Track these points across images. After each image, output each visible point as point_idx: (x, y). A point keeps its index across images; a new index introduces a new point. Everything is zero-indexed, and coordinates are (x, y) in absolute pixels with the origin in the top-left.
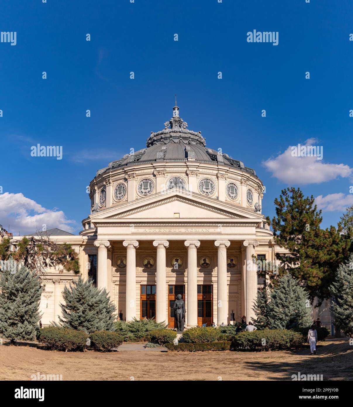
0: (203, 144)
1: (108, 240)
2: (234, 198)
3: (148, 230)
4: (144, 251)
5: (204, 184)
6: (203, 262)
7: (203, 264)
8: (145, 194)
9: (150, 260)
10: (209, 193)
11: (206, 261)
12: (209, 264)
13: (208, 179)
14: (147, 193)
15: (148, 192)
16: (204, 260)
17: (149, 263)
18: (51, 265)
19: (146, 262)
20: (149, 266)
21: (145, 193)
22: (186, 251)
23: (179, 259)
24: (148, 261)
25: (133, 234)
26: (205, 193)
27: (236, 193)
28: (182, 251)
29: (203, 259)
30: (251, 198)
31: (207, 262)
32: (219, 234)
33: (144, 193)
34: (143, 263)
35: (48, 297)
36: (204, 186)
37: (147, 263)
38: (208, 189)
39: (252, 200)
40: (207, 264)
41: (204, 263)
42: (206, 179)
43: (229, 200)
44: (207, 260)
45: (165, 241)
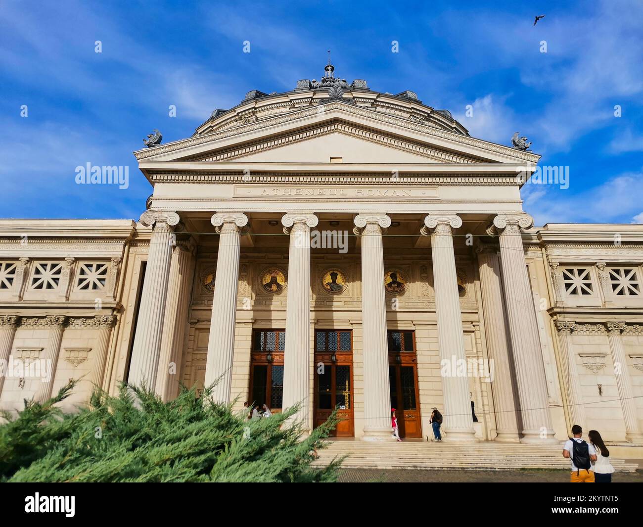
1: (177, 212)
3: (272, 192)
6: (389, 280)
7: (390, 285)
9: (277, 273)
11: (397, 277)
12: (403, 283)
16: (394, 275)
17: (274, 281)
19: (267, 279)
20: (274, 288)
23: (338, 272)
24: (272, 276)
25: (236, 199)
28: (345, 255)
29: (389, 274)
31: (400, 280)
32: (438, 201)
37: (269, 281)
40: (400, 284)
41: (393, 283)
45: (309, 216)
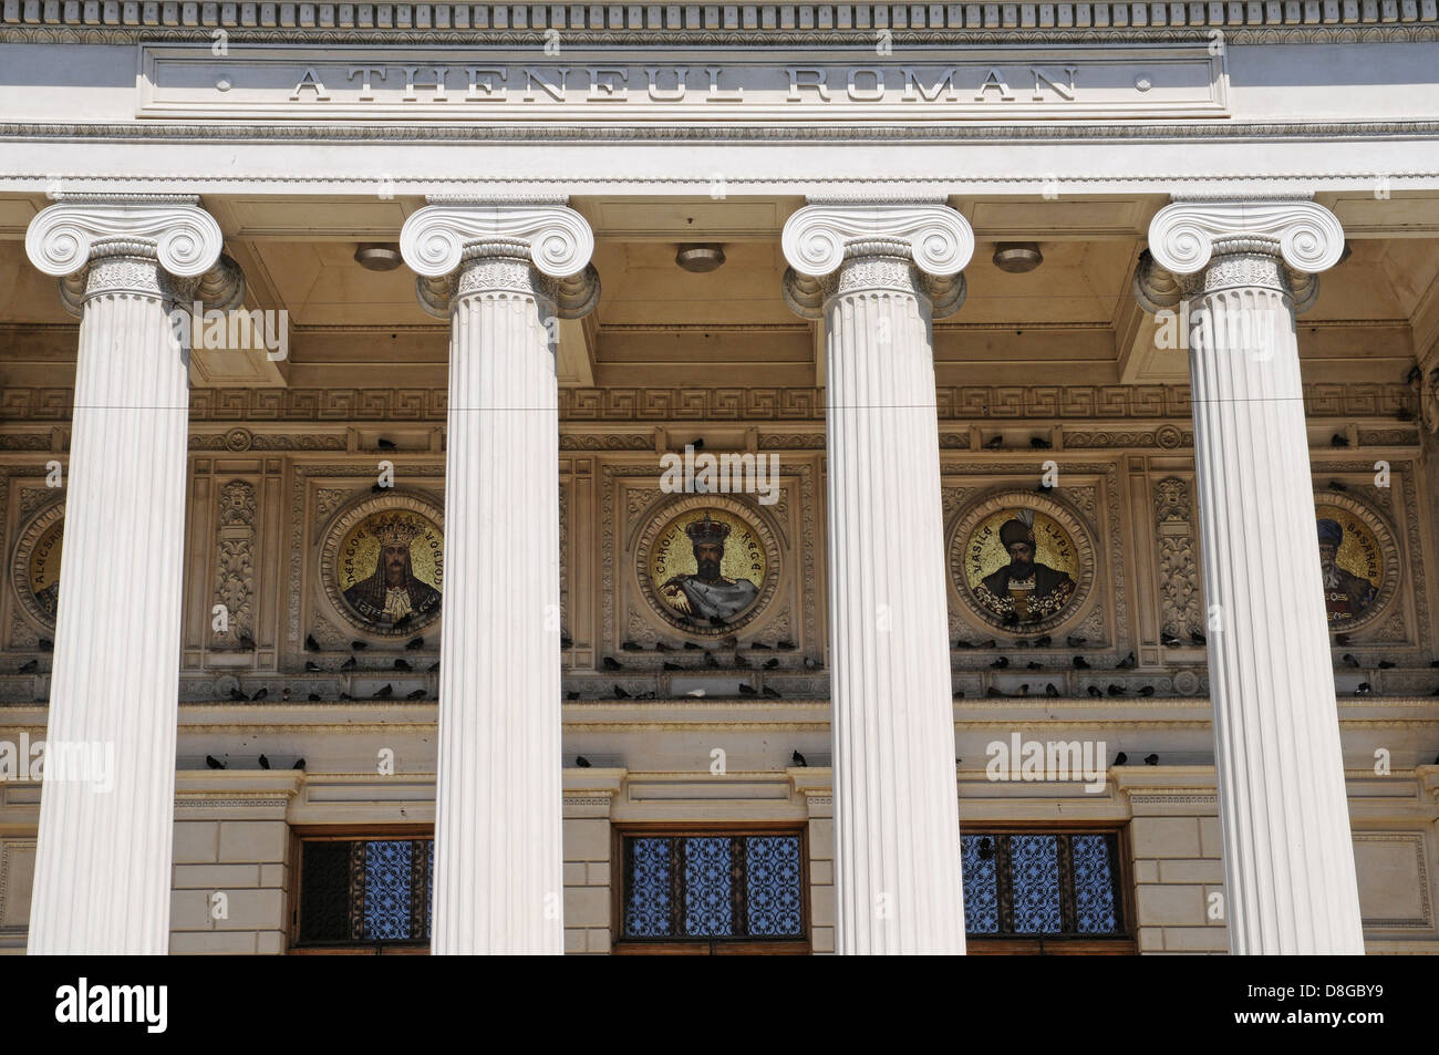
4: (338, 430)
6: (996, 558)
7: (998, 582)
11: (1032, 546)
12: (1064, 576)
17: (395, 569)
22: (808, 429)
23: (727, 521)
24: (385, 552)
28: (767, 429)
29: (998, 523)
37: (370, 571)
40: (1051, 579)
41: (1019, 569)
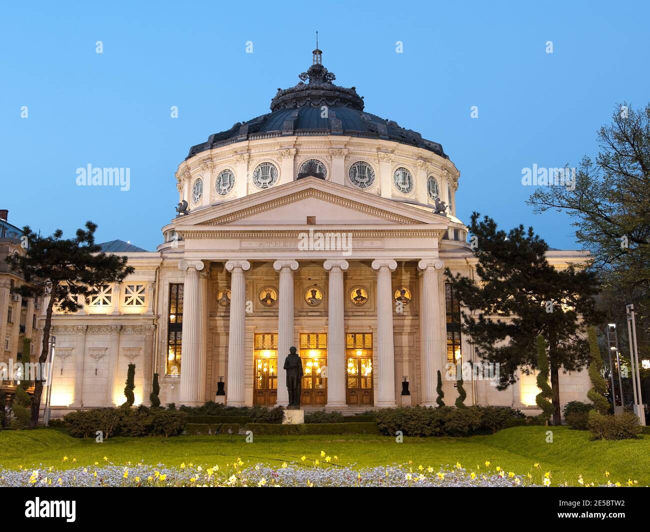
0: (359, 106)
1: (202, 260)
2: (406, 191)
3: (266, 244)
5: (357, 170)
6: (355, 295)
8: (264, 187)
9: (271, 291)
10: (365, 184)
11: (361, 293)
12: (365, 298)
13: (363, 162)
14: (267, 184)
15: (269, 183)
16: (359, 292)
17: (268, 297)
18: (107, 300)
19: (264, 296)
20: (269, 302)
21: (264, 183)
23: (317, 290)
24: (267, 294)
25: (242, 250)
26: (359, 184)
27: (410, 183)
28: (322, 277)
29: (356, 290)
30: (435, 190)
31: (363, 295)
33: (262, 184)
34: (259, 298)
35: (98, 357)
36: (358, 173)
38: (364, 177)
39: (437, 193)
40: (363, 298)
42: (360, 162)
43: (399, 194)
44: (362, 291)
45: (292, 262)
